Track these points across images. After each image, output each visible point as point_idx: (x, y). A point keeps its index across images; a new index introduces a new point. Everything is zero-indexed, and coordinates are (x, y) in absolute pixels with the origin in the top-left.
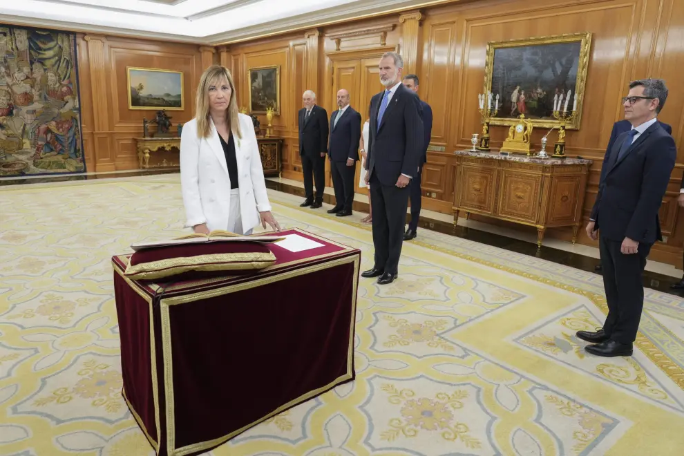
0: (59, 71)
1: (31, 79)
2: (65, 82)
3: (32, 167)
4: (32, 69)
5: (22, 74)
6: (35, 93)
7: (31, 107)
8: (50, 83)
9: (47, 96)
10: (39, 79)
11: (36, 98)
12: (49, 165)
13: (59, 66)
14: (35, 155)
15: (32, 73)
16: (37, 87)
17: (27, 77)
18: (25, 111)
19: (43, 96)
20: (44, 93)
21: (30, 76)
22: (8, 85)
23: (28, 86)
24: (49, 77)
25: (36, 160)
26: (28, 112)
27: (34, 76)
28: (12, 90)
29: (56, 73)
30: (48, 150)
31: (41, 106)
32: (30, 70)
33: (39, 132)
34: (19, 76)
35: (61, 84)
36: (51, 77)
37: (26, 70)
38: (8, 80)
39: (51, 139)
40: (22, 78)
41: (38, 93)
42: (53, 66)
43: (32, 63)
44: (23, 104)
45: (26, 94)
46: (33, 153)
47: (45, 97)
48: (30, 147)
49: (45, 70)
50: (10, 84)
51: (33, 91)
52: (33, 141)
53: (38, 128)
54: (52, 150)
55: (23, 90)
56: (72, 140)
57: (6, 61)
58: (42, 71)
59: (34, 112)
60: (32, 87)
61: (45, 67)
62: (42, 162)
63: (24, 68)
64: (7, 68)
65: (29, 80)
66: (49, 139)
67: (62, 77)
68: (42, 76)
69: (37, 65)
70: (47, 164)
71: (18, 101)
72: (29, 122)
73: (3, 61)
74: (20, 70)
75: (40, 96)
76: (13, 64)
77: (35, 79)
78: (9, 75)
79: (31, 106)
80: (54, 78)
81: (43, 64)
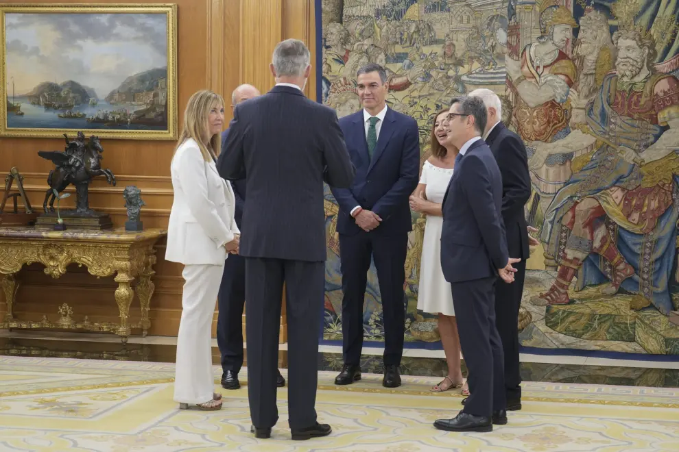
0: (652, 31)
1: (573, 60)
2: (664, 67)
3: (542, 327)
4: (576, 31)
5: (550, 47)
6: (577, 100)
7: (559, 146)
8: (621, 69)
9: (608, 110)
10: (592, 58)
11: (577, 116)
12: (587, 328)
13: (654, 16)
14: (553, 290)
15: (576, 42)
16: (584, 84)
17: (562, 56)
18: (545, 154)
19: (597, 111)
20: (601, 101)
21: (569, 53)
22: (510, 84)
23: (560, 81)
24: (622, 54)
25: (555, 308)
26: (550, 160)
27: (582, 49)
28: (517, 94)
29: (644, 40)
30: (592, 278)
31: (588, 140)
32: (569, 34)
33: (572, 223)
34: (542, 52)
35: (653, 71)
36: (628, 49)
37: (561, 34)
38: (511, 66)
39: (604, 240)
40: (548, 61)
41: (584, 102)
42: (637, 17)
43: (578, 12)
44: (541, 136)
45: (552, 104)
46: (549, 285)
47: (603, 115)
48: (543, 267)
49: (612, 30)
50: (515, 77)
51: (573, 95)
52: (553, 249)
53: (573, 209)
54: (602, 279)
55: (545, 95)
56: (667, 249)
57: (512, 12)
58: (604, 34)
59: (567, 157)
60: (570, 84)
61: (614, 23)
62: (570, 313)
63: (557, 29)
64: (513, 31)
65: (564, 62)
66: (597, 244)
67: (660, 48)
68: (602, 49)
69: (592, 17)
70: (584, 321)
71: (528, 128)
72: (551, 189)
73: (505, 12)
74: (545, 35)
75: (590, 110)
76: (528, 20)
77: (582, 59)
78: (515, 51)
79: (560, 142)
80: (635, 54)
81: (608, 13)
